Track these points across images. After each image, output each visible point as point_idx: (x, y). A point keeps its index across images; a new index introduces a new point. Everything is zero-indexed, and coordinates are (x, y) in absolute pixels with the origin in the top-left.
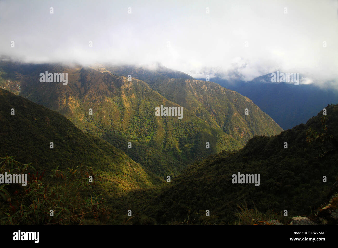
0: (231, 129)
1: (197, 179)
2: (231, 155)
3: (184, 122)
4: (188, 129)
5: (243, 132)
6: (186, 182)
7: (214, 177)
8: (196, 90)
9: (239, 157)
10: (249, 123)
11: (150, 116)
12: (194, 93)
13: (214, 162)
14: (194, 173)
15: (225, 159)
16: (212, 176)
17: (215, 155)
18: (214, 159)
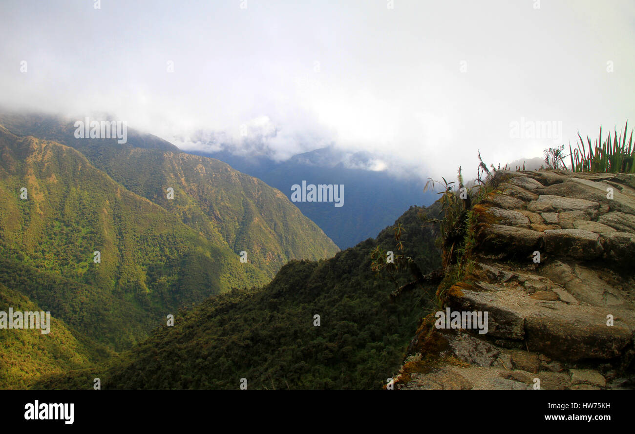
1: (183, 346)
2: (249, 296)
3: (159, 234)
4: (165, 248)
5: (270, 252)
6: (161, 353)
7: (216, 340)
8: (184, 173)
9: (262, 300)
13: (216, 310)
14: (178, 334)
15: (236, 304)
16: (212, 339)
17: (218, 297)
18: (216, 305)
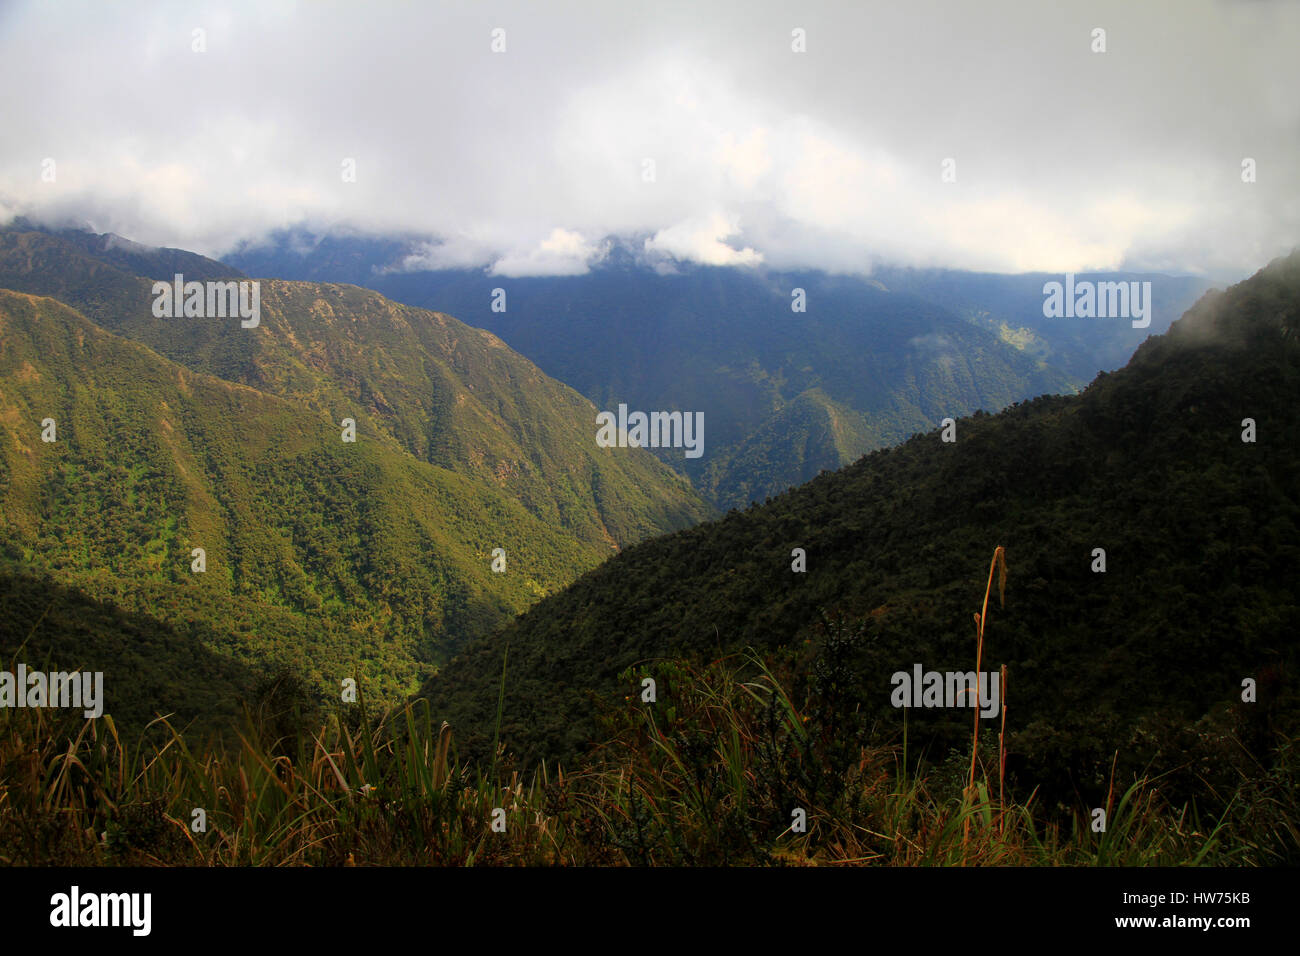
0: (459, 459)
3: (294, 456)
4: (316, 484)
5: (504, 462)
8: (292, 324)
10: (515, 426)
11: (138, 452)
12: (285, 336)
